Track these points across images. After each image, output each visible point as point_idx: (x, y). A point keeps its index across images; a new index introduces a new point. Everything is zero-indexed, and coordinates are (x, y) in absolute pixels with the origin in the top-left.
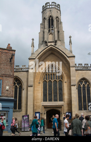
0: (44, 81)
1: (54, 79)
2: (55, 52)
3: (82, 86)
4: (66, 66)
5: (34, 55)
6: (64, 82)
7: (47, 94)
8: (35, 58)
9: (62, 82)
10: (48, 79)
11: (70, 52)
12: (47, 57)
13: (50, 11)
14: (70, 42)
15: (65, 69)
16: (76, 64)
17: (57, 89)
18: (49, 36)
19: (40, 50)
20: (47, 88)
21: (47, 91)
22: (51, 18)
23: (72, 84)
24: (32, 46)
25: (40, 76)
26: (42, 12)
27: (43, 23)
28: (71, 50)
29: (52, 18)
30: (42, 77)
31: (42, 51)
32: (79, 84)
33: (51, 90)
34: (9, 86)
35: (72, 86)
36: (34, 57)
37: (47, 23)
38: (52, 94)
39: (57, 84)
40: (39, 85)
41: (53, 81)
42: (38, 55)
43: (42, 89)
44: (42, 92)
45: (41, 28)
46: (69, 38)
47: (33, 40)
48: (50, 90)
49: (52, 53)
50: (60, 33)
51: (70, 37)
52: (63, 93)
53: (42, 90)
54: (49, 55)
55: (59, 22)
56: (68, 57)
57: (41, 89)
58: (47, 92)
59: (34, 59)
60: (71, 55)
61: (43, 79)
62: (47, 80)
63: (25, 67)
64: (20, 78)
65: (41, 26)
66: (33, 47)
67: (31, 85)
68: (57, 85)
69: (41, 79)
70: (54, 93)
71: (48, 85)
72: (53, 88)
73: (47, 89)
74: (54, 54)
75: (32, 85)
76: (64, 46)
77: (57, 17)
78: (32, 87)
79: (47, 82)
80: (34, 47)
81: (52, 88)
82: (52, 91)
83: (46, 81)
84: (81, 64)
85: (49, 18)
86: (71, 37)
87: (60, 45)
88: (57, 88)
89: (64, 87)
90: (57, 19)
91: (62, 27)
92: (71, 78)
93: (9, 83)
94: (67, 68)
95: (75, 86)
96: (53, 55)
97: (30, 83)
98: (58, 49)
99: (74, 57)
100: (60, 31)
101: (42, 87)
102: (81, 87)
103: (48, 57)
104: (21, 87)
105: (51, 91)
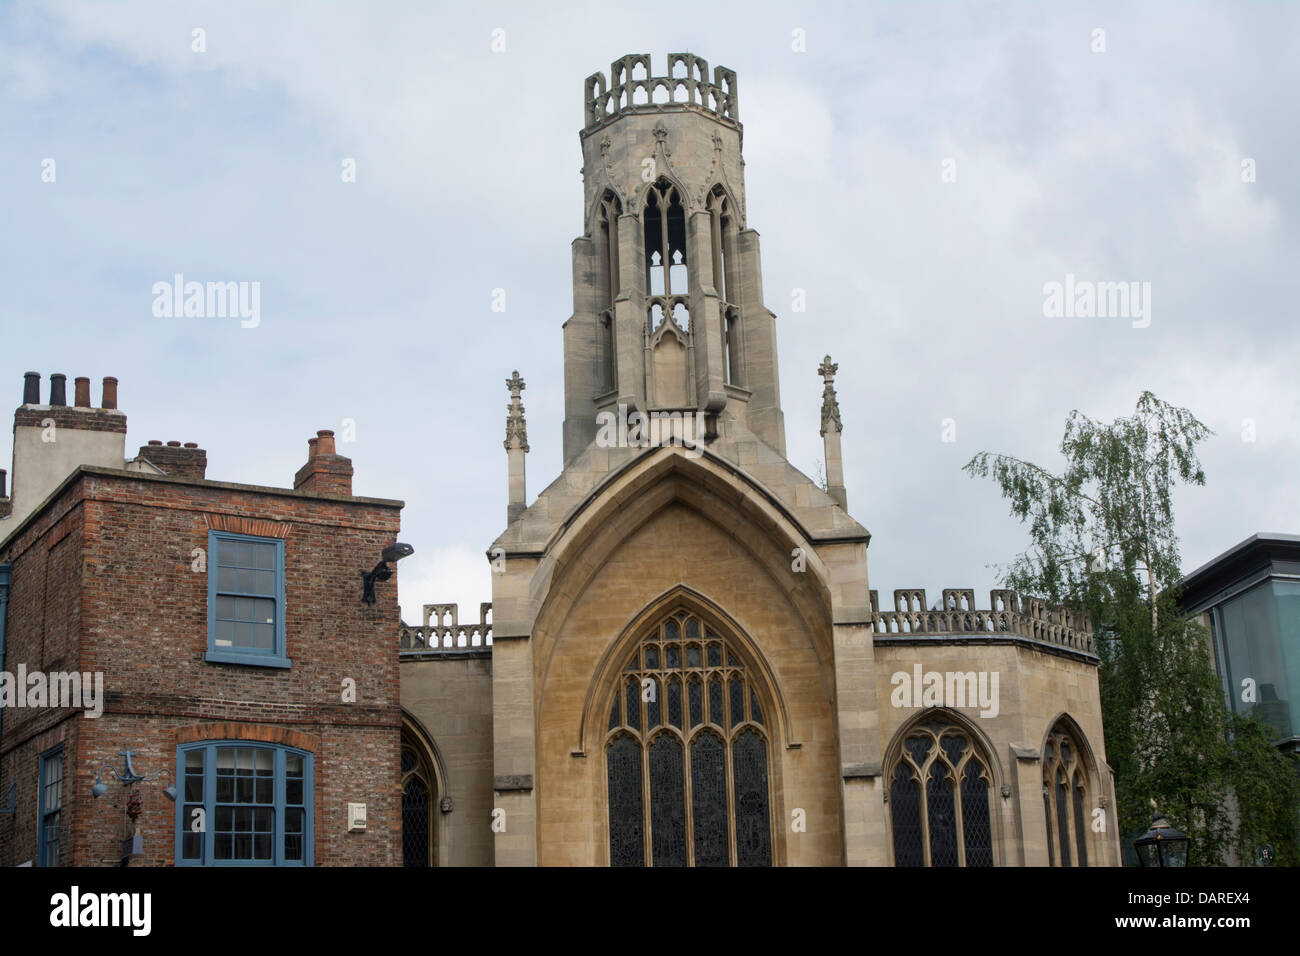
0: (615, 738)
1: (696, 717)
2: (706, 498)
3: (923, 774)
4: (796, 611)
5: (537, 526)
6: (784, 746)
7: (641, 844)
8: (538, 547)
9: (763, 740)
10: (645, 720)
11: (829, 502)
12: (636, 531)
13: (660, 133)
14: (830, 412)
15: (785, 639)
16: (873, 596)
17: (724, 806)
18: (658, 356)
19: (583, 483)
20: (640, 799)
21: (641, 820)
22: (664, 203)
23: (847, 766)
24: (515, 441)
25: (583, 693)
26: (584, 136)
27: (598, 233)
28: (834, 481)
29: (675, 197)
30: (601, 706)
31: (598, 493)
32: (904, 764)
33: (675, 814)
34: (365, 796)
35: (848, 779)
36: (535, 537)
37: (638, 242)
38: (684, 844)
39: (723, 764)
40: (580, 773)
41: (687, 735)
42: (567, 524)
43: (597, 804)
44: (599, 832)
45: (584, 278)
46: (822, 372)
47: (516, 384)
48: (667, 810)
49: (677, 504)
50: (739, 326)
51: (828, 370)
52: (774, 835)
53: (598, 816)
54: (652, 518)
55: (733, 232)
56: (816, 543)
57: (591, 807)
58: (639, 833)
59: (536, 556)
60: (834, 527)
61: (606, 717)
62: (638, 727)
63: (448, 621)
64: (415, 713)
65: (582, 261)
66: (516, 453)
67: (516, 778)
68: (723, 774)
69: (590, 719)
70: (699, 840)
71: (652, 767)
72: (695, 797)
73: (641, 808)
74: (695, 511)
75: (528, 777)
76: (778, 449)
77: (718, 190)
78: (528, 790)
79: (639, 746)
80: (525, 448)
81: (682, 794)
82: (683, 817)
83: (632, 737)
84: (920, 594)
85: (652, 198)
86: (833, 369)
87: (751, 443)
88: (723, 791)
89: (779, 787)
90: (717, 205)
91: (754, 275)
92: (840, 714)
93: (368, 774)
94: (806, 630)
95: (869, 779)
96: (688, 519)
97: (510, 763)
98: (731, 471)
99: (863, 539)
100: (743, 311)
101: (598, 789)
102: (916, 784)
103: (648, 537)
104: (423, 786)
105: (679, 825)
